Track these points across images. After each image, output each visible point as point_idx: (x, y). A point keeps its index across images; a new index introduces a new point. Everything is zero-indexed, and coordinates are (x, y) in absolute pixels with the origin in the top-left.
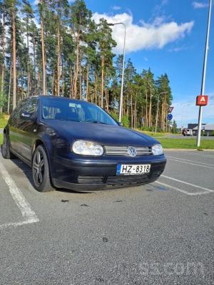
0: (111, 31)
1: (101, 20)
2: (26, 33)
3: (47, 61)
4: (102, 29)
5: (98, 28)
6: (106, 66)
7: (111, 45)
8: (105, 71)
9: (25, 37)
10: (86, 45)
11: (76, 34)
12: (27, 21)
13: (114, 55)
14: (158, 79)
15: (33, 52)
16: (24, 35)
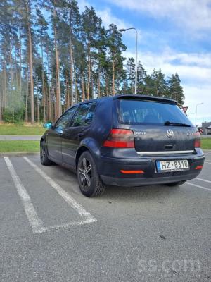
0: (121, 35)
1: (111, 25)
2: (40, 44)
3: (60, 69)
4: (112, 35)
5: (108, 33)
6: (116, 70)
7: (121, 49)
8: (116, 74)
9: (39, 47)
10: (97, 51)
11: (87, 41)
12: (42, 33)
13: (125, 59)
14: (169, 79)
15: (47, 61)
16: (38, 46)
